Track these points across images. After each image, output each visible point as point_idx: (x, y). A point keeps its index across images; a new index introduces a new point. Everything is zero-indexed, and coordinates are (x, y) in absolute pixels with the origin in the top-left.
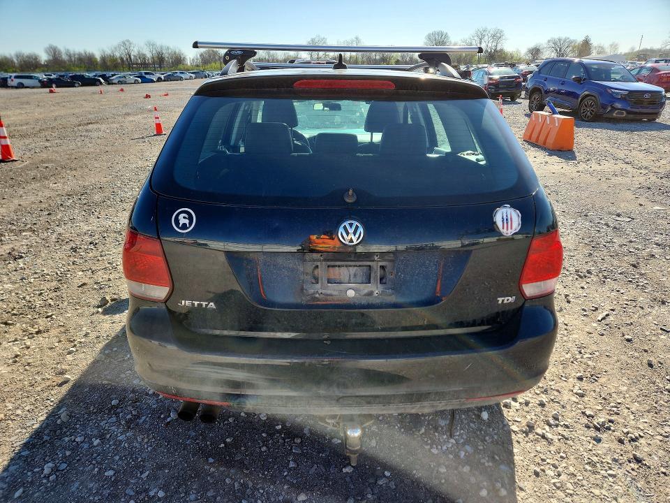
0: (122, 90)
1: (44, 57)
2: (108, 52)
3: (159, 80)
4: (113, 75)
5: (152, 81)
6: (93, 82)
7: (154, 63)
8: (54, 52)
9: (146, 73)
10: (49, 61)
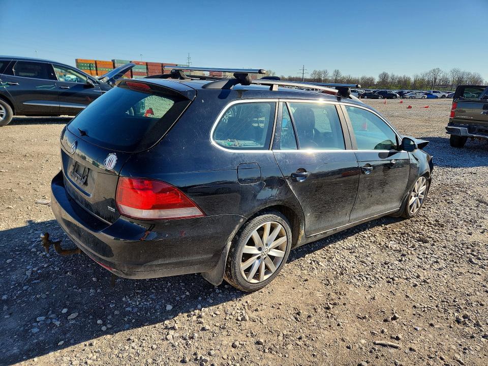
0: (401, 102)
1: (377, 80)
2: (420, 76)
3: (443, 97)
4: (408, 92)
5: (436, 97)
6: (391, 96)
7: (452, 86)
8: (384, 77)
9: (434, 92)
10: (378, 82)
